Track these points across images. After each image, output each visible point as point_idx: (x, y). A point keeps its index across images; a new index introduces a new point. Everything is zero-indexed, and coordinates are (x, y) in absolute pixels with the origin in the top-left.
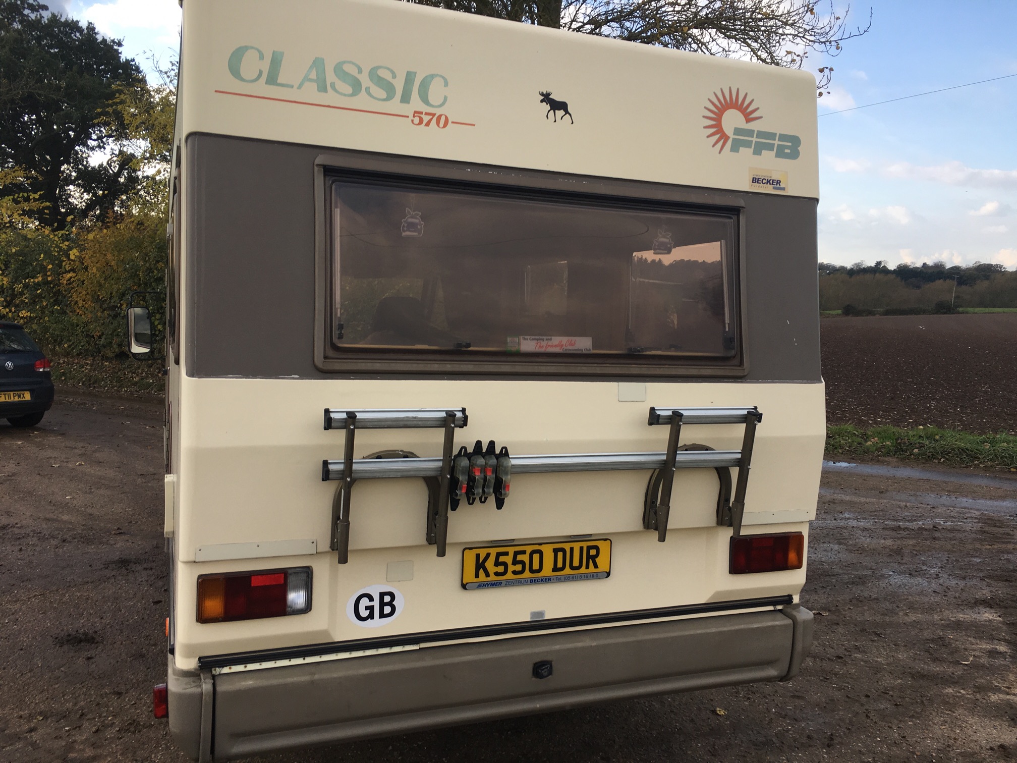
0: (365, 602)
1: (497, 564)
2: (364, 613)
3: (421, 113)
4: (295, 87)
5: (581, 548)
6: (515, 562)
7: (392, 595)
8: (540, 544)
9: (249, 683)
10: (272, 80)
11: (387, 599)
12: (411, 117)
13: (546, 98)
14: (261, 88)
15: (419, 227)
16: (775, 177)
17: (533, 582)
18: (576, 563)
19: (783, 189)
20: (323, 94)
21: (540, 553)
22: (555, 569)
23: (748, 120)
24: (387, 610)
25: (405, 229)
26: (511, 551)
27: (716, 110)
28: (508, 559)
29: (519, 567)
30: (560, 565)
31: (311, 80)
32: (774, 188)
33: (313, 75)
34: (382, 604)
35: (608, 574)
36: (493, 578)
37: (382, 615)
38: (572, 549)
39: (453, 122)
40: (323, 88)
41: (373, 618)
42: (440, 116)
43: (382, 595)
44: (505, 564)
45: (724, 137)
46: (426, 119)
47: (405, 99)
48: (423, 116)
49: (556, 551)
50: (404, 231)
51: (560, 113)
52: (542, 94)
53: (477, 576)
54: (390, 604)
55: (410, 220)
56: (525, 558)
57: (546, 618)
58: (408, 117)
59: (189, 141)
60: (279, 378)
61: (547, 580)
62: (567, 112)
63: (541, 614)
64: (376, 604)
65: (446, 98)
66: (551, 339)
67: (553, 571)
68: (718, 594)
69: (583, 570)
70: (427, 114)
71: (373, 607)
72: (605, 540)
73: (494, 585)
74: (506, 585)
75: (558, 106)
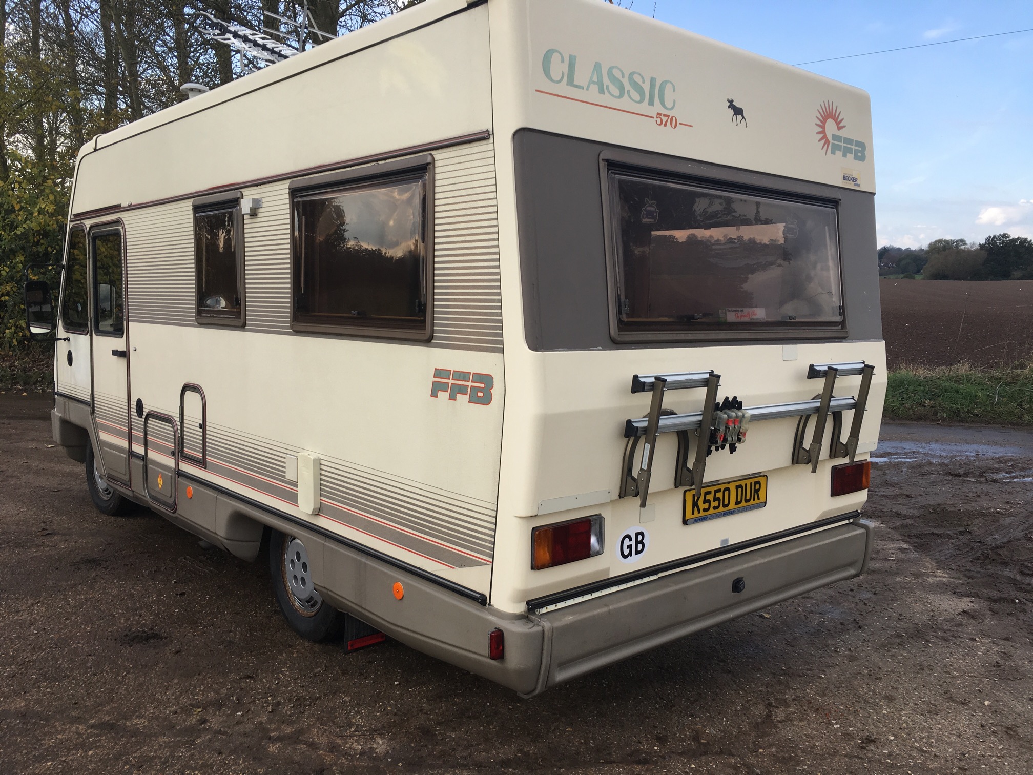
0: (627, 541)
1: (705, 501)
2: (626, 552)
3: (661, 114)
4: (585, 88)
5: (751, 483)
6: (715, 499)
7: (642, 534)
8: (729, 483)
9: (569, 619)
10: (570, 82)
11: (640, 538)
12: (655, 117)
13: (731, 105)
14: (563, 89)
15: (655, 214)
16: (854, 176)
17: (725, 514)
18: (748, 498)
19: (859, 185)
20: (602, 95)
21: (728, 489)
22: (737, 503)
23: (839, 128)
24: (640, 547)
25: (645, 216)
26: (713, 489)
27: (822, 119)
28: (710, 497)
29: (716, 503)
30: (739, 500)
31: (594, 82)
32: (855, 185)
33: (595, 79)
34: (637, 543)
35: (765, 503)
36: (702, 514)
37: (637, 553)
38: (746, 485)
39: (680, 124)
40: (602, 91)
41: (631, 556)
42: (672, 117)
43: (637, 534)
44: (709, 501)
45: (827, 142)
46: (664, 119)
47: (651, 103)
48: (662, 117)
49: (737, 487)
50: (644, 218)
51: (740, 117)
52: (729, 101)
53: (693, 513)
54: (642, 542)
55: (649, 208)
56: (720, 495)
57: (730, 543)
58: (653, 118)
59: (516, 137)
60: (591, 350)
61: (732, 512)
62: (743, 117)
63: (726, 541)
64: (633, 543)
65: (674, 102)
66: (742, 311)
67: (736, 504)
68: (824, 513)
69: (752, 502)
70: (665, 115)
71: (631, 545)
72: (764, 476)
73: (703, 519)
74: (710, 519)
75: (738, 111)
